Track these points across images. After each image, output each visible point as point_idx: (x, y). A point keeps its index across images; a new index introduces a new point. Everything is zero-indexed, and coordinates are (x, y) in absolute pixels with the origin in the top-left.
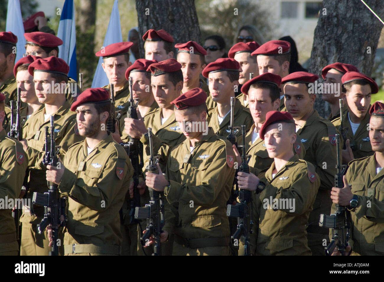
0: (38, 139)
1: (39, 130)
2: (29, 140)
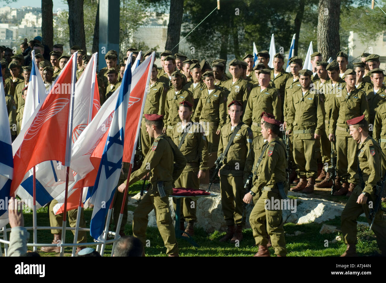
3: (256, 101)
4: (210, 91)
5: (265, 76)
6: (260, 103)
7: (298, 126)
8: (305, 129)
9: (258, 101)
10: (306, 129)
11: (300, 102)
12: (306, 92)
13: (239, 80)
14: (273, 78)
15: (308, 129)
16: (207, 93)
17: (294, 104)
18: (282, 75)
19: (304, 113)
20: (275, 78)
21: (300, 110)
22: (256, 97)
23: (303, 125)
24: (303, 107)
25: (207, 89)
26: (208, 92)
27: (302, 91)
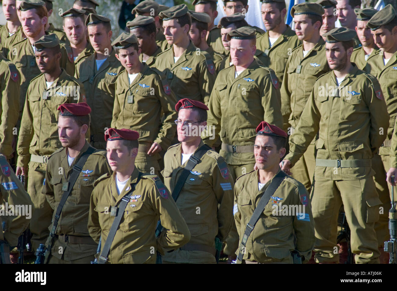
0: (300, 73)
1: (300, 64)
2: (291, 73)
3: (225, 97)
4: (133, 77)
5: (242, 45)
6: (234, 101)
7: (327, 150)
8: (340, 157)
9: (231, 98)
10: (344, 159)
11: (330, 99)
12: (343, 78)
13: (187, 53)
14: (268, 47)
15: (347, 158)
16: (126, 80)
17: (317, 104)
18: (285, 40)
19: (341, 124)
20: (272, 47)
21: (332, 116)
22: (225, 88)
23: (337, 150)
24: (337, 111)
25: (124, 74)
26: (129, 79)
27: (336, 77)
